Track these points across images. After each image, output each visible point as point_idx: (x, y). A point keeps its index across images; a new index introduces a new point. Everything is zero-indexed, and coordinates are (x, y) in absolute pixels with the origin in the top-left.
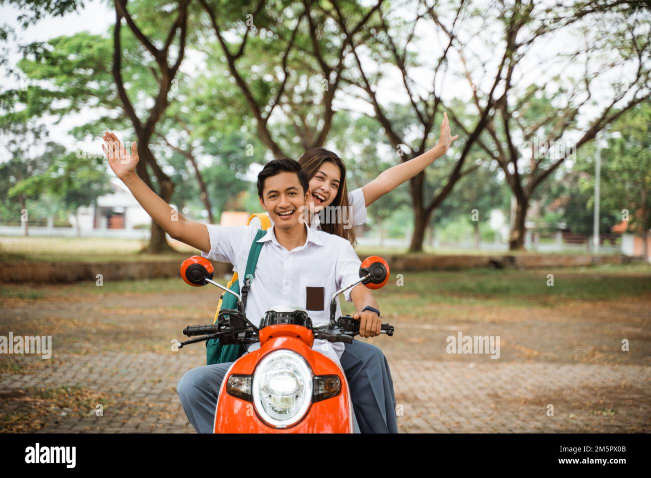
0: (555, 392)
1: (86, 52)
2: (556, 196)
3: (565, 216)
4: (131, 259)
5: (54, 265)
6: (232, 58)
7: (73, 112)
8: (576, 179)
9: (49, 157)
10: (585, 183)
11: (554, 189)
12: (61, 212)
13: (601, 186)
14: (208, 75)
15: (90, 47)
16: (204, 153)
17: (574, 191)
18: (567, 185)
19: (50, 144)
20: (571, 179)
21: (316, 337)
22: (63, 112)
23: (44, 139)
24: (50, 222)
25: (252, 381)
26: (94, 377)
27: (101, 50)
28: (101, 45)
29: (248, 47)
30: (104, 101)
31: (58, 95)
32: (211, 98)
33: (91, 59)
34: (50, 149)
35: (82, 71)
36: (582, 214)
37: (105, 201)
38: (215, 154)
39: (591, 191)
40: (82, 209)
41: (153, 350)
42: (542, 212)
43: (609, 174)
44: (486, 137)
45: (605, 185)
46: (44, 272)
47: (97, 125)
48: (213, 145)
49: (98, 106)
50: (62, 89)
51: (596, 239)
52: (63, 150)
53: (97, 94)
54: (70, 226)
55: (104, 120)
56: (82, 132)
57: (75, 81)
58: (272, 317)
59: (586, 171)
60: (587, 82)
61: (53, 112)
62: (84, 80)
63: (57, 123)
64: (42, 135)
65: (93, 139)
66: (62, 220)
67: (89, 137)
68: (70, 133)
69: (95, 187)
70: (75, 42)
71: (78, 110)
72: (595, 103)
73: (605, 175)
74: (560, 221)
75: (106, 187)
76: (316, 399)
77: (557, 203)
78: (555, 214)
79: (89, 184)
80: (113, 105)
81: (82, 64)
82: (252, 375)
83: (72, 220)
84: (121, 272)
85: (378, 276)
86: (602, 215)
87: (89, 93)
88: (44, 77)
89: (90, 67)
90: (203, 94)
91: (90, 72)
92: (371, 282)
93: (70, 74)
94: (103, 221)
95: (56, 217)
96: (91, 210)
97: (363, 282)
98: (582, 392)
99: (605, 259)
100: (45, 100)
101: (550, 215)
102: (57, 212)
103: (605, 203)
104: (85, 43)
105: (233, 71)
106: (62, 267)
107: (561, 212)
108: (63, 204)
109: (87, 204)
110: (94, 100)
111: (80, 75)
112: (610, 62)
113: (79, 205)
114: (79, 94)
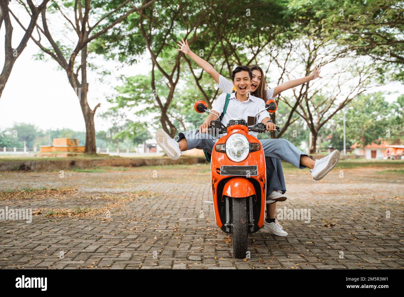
0: (336, 191)
1: (140, 82)
2: (327, 135)
3: (331, 143)
4: (161, 158)
5: (131, 159)
6: (198, 80)
7: (136, 106)
8: (335, 127)
9: (127, 125)
10: (339, 128)
11: (327, 132)
12: (132, 147)
13: (346, 129)
14: (188, 88)
15: (141, 80)
16: (186, 121)
17: (335, 132)
18: (332, 130)
19: (127, 120)
20: (333, 128)
21: (249, 131)
22: (132, 105)
23: (125, 118)
24: (128, 151)
25: (225, 146)
26: (151, 189)
27: (146, 81)
28: (146, 79)
29: (203, 76)
30: (147, 101)
31: (130, 99)
32: (189, 96)
33: (142, 85)
34: (127, 122)
35: (138, 90)
36: (338, 141)
37: (148, 142)
38: (190, 122)
39: (342, 131)
40: (140, 145)
41: (173, 182)
42: (322, 141)
43: (349, 124)
44: (298, 108)
45: (348, 128)
46: (127, 162)
47: (145, 110)
48: (190, 118)
49: (145, 103)
50: (131, 97)
51: (345, 150)
52: (132, 122)
53: (145, 98)
54: (135, 152)
55: (148, 108)
56: (139, 113)
57: (136, 94)
58: (232, 122)
59: (339, 123)
60: (339, 86)
61: (128, 106)
62: (140, 93)
63: (130, 110)
64: (124, 117)
65: (144, 116)
66: (132, 150)
67: (142, 115)
68: (135, 114)
69: (145, 136)
70: (136, 79)
71: (137, 105)
72: (343, 95)
73: (347, 125)
74: (329, 144)
75: (149, 136)
76: (251, 151)
77: (328, 137)
78: (327, 142)
79: (142, 135)
80: (151, 102)
81: (139, 87)
82: (225, 143)
83: (136, 149)
84: (157, 163)
85: (273, 107)
86: (346, 142)
87: (142, 98)
88: (125, 92)
89: (142, 88)
90: (186, 95)
91: (142, 90)
92: (270, 109)
93: (134, 90)
94: (148, 149)
95: (130, 149)
96: (143, 145)
97: (267, 110)
98: (347, 191)
99: (349, 157)
100: (125, 101)
101: (325, 142)
102: (130, 147)
103: (347, 136)
104: (139, 79)
105: (198, 84)
106: (134, 160)
107: (330, 141)
108: (133, 143)
109: (142, 143)
110: (144, 101)
111: (138, 91)
112: (348, 78)
113: (139, 143)
114: (138, 98)
